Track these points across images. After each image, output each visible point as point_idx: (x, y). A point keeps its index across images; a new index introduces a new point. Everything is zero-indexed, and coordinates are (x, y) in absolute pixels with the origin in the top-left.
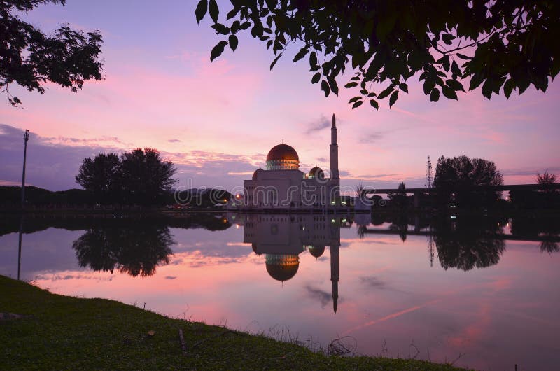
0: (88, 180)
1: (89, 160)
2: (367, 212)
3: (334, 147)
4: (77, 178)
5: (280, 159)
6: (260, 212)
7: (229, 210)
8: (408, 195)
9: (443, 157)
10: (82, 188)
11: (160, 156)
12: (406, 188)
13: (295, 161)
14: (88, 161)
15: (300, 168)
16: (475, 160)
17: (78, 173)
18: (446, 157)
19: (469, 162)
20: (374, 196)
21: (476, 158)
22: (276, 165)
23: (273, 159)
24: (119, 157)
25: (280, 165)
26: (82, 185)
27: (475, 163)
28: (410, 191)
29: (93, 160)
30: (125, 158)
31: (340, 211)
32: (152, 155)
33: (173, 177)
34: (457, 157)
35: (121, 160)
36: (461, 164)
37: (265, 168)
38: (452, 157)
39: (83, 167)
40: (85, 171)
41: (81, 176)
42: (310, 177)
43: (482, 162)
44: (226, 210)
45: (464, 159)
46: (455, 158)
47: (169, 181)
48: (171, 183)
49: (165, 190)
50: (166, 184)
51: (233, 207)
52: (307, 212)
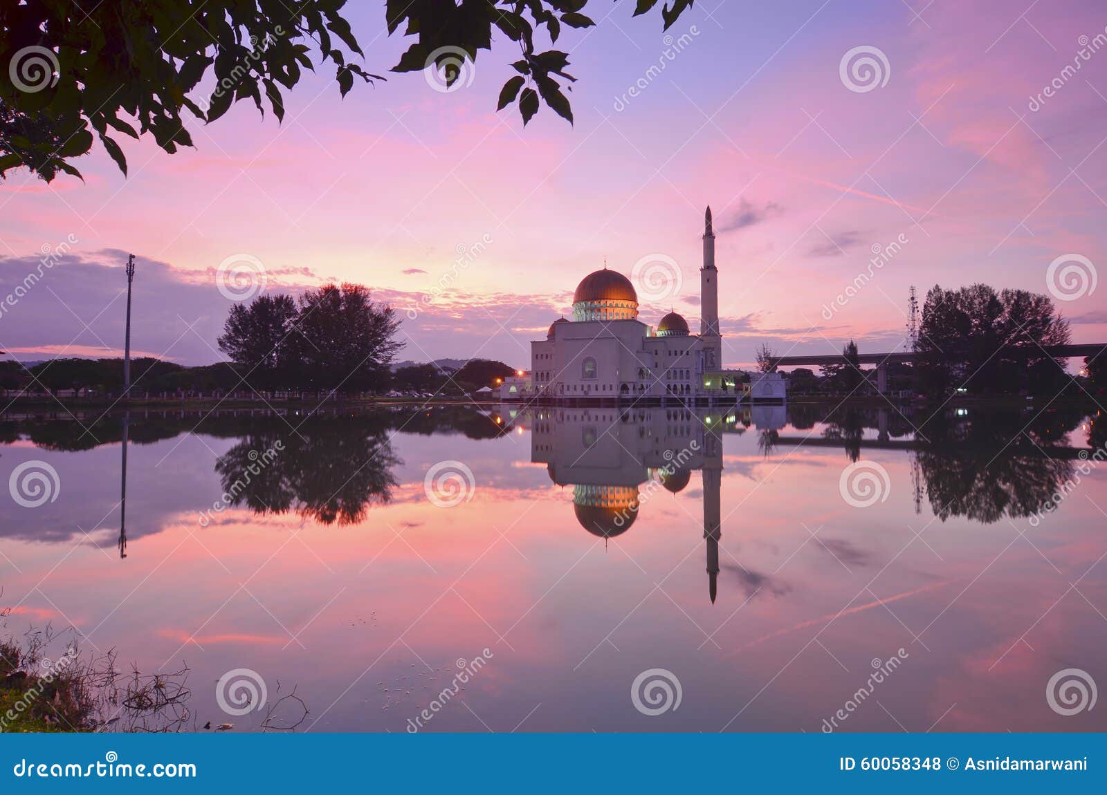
0: (241, 345)
1: (242, 307)
2: (777, 402)
3: (709, 272)
4: (220, 343)
5: (599, 298)
6: (562, 403)
7: (505, 400)
8: (865, 367)
9: (937, 288)
10: (230, 360)
11: (372, 299)
12: (860, 352)
13: (630, 303)
14: (239, 310)
15: (640, 318)
16: (1006, 292)
17: (222, 333)
18: (944, 288)
19: (993, 298)
20: (798, 370)
21: (1009, 289)
22: (592, 310)
23: (586, 300)
24: (296, 301)
25: (599, 310)
26: (231, 355)
27: (1008, 301)
28: (868, 359)
29: (248, 308)
30: (307, 305)
31: (721, 400)
32: (356, 297)
33: (394, 338)
34: (967, 287)
35: (298, 308)
36: (976, 302)
37: (572, 318)
38: (956, 289)
39: (231, 321)
40: (236, 330)
41: (229, 338)
42: (659, 334)
43: (1022, 296)
44: (497, 400)
45: (983, 290)
46: (963, 291)
47: (387, 346)
48: (391, 348)
49: (380, 362)
50: (382, 351)
51: (511, 394)
52: (653, 402)
